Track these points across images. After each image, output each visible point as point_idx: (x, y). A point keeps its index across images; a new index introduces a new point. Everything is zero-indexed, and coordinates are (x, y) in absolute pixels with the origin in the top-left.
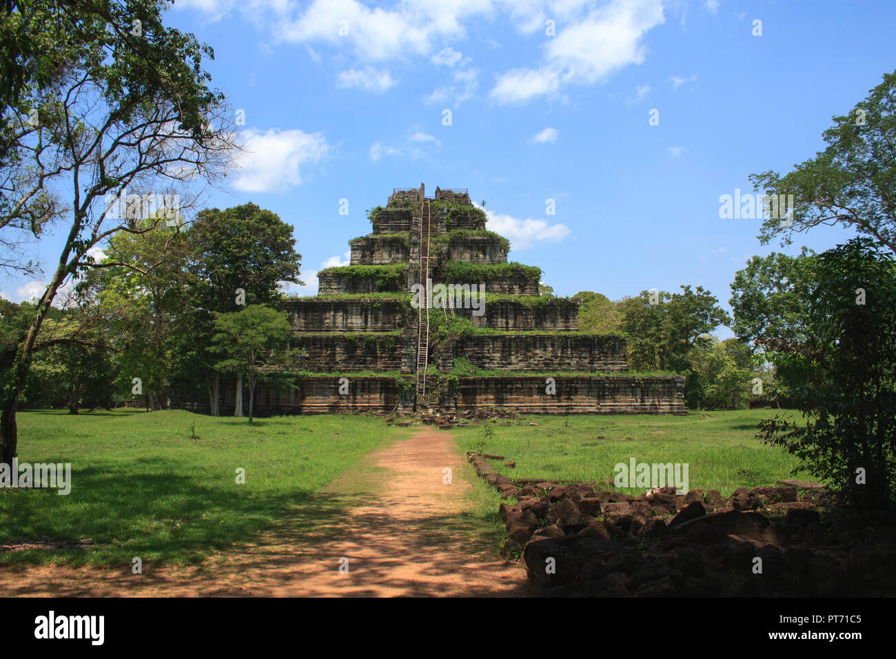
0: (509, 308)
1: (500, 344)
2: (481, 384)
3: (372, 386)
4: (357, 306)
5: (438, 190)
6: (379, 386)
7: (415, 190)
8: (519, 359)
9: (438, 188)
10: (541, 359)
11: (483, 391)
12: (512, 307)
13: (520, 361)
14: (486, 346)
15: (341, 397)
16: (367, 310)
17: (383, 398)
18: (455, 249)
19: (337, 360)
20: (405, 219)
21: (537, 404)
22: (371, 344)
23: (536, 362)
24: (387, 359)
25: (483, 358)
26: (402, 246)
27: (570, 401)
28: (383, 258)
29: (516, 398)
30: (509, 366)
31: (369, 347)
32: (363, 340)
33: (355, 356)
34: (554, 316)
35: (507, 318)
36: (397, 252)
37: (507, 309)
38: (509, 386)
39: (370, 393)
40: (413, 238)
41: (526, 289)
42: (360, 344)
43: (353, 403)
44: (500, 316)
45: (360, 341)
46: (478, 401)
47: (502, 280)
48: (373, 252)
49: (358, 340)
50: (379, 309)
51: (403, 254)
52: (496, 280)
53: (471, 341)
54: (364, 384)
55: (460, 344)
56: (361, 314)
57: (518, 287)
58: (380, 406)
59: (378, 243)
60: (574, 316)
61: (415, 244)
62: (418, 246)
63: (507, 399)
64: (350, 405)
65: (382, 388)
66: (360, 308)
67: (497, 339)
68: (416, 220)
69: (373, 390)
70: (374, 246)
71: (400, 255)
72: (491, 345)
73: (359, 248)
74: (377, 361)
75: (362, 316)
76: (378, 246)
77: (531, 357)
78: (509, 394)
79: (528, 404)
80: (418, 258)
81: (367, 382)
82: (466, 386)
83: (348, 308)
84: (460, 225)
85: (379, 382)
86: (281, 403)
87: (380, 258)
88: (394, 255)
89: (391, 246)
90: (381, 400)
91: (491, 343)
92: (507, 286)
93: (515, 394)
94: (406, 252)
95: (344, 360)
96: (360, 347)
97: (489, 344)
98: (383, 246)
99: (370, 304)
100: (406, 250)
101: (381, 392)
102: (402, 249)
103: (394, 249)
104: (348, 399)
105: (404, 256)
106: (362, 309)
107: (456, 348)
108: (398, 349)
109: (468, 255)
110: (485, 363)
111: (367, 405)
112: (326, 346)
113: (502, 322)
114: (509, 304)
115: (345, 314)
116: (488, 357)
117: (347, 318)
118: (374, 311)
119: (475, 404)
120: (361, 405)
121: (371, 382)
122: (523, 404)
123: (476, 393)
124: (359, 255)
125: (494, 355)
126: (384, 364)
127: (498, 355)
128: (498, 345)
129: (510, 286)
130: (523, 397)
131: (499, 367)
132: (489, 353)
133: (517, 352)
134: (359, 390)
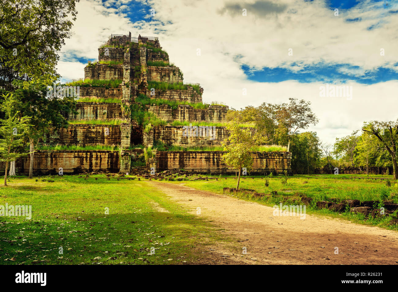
0: (185, 110)
2: (171, 155)
3: (102, 157)
4: (90, 106)
5: (140, 38)
6: (107, 156)
7: (125, 36)
8: (193, 141)
9: (140, 36)
10: (206, 141)
11: (172, 159)
12: (187, 110)
14: (173, 133)
15: (82, 163)
16: (97, 109)
17: (109, 164)
18: (151, 74)
19: (78, 140)
20: (120, 54)
21: (205, 168)
22: (101, 130)
23: (202, 143)
24: (111, 140)
25: (171, 139)
26: (118, 71)
27: (224, 166)
28: (106, 77)
29: (192, 164)
30: (187, 145)
31: (99, 132)
32: (95, 128)
33: (90, 138)
34: (213, 116)
35: (184, 116)
36: (115, 74)
37: (184, 111)
38: (188, 156)
39: (101, 161)
40: (126, 66)
41: (195, 99)
42: (94, 130)
43: (90, 167)
44: (180, 115)
45: (93, 128)
46: (169, 166)
47: (180, 94)
48: (99, 74)
49: (92, 128)
50: (105, 109)
51: (118, 76)
52: (177, 93)
53: (164, 130)
54: (97, 155)
55: (157, 131)
56: (93, 112)
57: (190, 98)
58: (107, 169)
59: (102, 68)
60: (224, 116)
61: (127, 70)
62: (129, 71)
63: (186, 165)
64: (88, 168)
65: (108, 158)
66: (92, 108)
67: (179, 129)
68: (127, 54)
69: (103, 159)
70: (100, 70)
71: (117, 76)
72: (176, 132)
73: (90, 71)
74: (104, 141)
75: (93, 113)
76: (103, 70)
77: (199, 140)
78: (188, 161)
79: (199, 168)
80: (129, 78)
81: (99, 154)
82: (162, 157)
83: (85, 108)
84: (154, 59)
85: (107, 154)
86: (42, 167)
87: (104, 77)
88: (112, 76)
89: (110, 70)
90: (108, 165)
91: (176, 131)
92: (183, 97)
93: (192, 162)
94: (121, 75)
95: (83, 140)
96: (93, 132)
97: (174, 132)
98: (106, 70)
99: (99, 106)
100: (121, 73)
101: (108, 161)
102: (118, 73)
103: (113, 72)
104: (86, 164)
105: (119, 77)
106: (94, 108)
107: (154, 133)
108: (118, 134)
109: (159, 78)
110: (172, 143)
111: (99, 168)
112: (71, 131)
113: (181, 118)
114: (185, 108)
115: (83, 111)
116: (174, 139)
117: (84, 114)
118: (101, 110)
119: (167, 167)
120: (95, 168)
121: (102, 153)
122: (196, 168)
123: (167, 161)
124: (90, 75)
125: (178, 138)
126: (109, 143)
127: (180, 138)
128: (180, 132)
129: (185, 98)
130: (196, 164)
131: (181, 145)
132: (174, 137)
133: (191, 137)
134: (94, 159)
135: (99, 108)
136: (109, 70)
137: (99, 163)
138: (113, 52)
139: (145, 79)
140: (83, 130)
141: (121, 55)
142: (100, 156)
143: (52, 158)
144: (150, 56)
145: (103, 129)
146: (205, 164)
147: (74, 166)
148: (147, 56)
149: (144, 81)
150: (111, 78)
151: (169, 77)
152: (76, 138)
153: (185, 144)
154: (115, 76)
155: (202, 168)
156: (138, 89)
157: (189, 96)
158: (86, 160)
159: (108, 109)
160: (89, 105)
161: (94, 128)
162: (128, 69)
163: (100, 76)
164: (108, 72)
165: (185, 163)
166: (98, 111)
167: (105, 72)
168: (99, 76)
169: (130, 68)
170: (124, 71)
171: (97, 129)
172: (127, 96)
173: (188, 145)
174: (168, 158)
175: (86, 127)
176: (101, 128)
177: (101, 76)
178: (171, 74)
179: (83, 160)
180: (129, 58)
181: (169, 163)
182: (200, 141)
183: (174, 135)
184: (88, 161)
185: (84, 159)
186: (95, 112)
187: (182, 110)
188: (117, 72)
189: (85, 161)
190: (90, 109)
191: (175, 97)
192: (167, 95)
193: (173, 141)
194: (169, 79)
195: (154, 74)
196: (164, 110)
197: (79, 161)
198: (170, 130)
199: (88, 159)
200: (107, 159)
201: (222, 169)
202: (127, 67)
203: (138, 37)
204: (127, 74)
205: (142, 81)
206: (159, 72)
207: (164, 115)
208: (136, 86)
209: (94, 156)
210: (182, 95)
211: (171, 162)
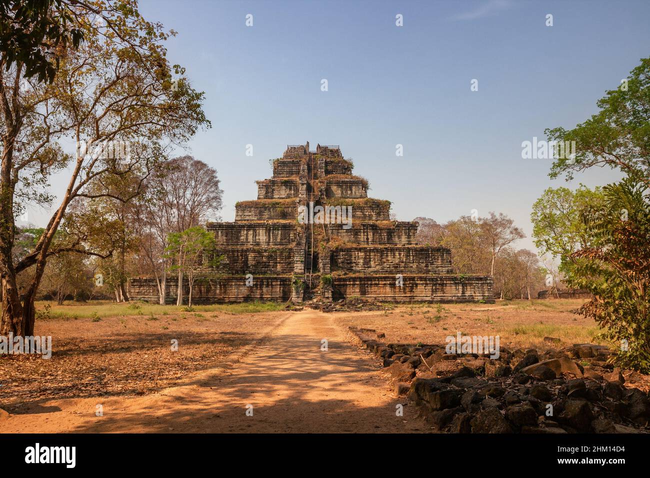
2: (350, 281)
3: (274, 283)
4: (263, 227)
5: (319, 147)
6: (279, 283)
7: (303, 146)
8: (376, 264)
9: (319, 145)
10: (391, 264)
12: (371, 228)
14: (353, 255)
15: (252, 291)
17: (282, 291)
18: (330, 188)
19: (249, 265)
20: (296, 166)
21: (389, 295)
22: (273, 254)
23: (388, 266)
25: (351, 263)
26: (294, 186)
27: (412, 293)
29: (375, 292)
30: (370, 269)
33: (261, 262)
34: (401, 234)
35: (367, 235)
36: (290, 190)
37: (368, 229)
38: (369, 283)
39: (272, 288)
41: (380, 215)
42: (265, 254)
44: (362, 234)
45: (265, 252)
47: (364, 209)
48: (273, 190)
50: (278, 229)
51: (294, 191)
52: (360, 209)
53: (343, 251)
54: (268, 282)
55: (335, 253)
57: (375, 214)
58: (279, 297)
59: (277, 183)
60: (414, 233)
61: (303, 184)
62: (305, 186)
63: (368, 292)
64: (259, 296)
65: (280, 285)
66: (265, 228)
67: (360, 250)
68: (303, 167)
69: (274, 286)
70: (275, 186)
71: (292, 192)
72: (357, 255)
73: (264, 187)
74: (277, 266)
75: (266, 234)
76: (277, 186)
77: (384, 262)
78: (370, 288)
79: (383, 296)
80: (305, 194)
81: (270, 280)
82: (340, 283)
83: (257, 228)
85: (279, 281)
86: (210, 295)
87: (279, 194)
88: (288, 192)
90: (280, 294)
92: (367, 213)
93: (374, 289)
94: (297, 190)
95: (254, 265)
97: (355, 254)
98: (281, 185)
99: (272, 226)
100: (296, 188)
101: (280, 287)
102: (294, 188)
103: (288, 188)
104: (257, 292)
105: (296, 192)
109: (339, 192)
110: (352, 267)
111: (270, 296)
112: (242, 256)
113: (364, 238)
116: (354, 263)
117: (256, 236)
119: (346, 295)
121: (273, 280)
122: (379, 296)
123: (346, 288)
124: (263, 192)
125: (359, 261)
126: (282, 267)
127: (361, 261)
128: (362, 254)
129: (370, 214)
130: (379, 290)
131: (362, 269)
132: (355, 260)
133: (374, 259)
134: (264, 286)
136: (284, 186)
137: (270, 291)
139: (323, 194)
140: (254, 254)
141: (297, 168)
142: (272, 283)
143: (220, 285)
146: (390, 290)
147: (243, 294)
148: (326, 167)
149: (323, 196)
150: (286, 194)
151: (351, 190)
152: (247, 264)
153: (368, 267)
154: (290, 192)
155: (386, 295)
157: (373, 212)
158: (257, 287)
160: (261, 226)
164: (283, 188)
165: (367, 290)
166: (272, 231)
167: (280, 188)
168: (273, 193)
169: (306, 182)
170: (300, 186)
171: (269, 253)
174: (347, 285)
177: (276, 192)
178: (354, 187)
180: (306, 171)
181: (348, 291)
182: (385, 264)
183: (355, 258)
184: (259, 288)
185: (255, 286)
187: (365, 228)
189: (255, 289)
193: (354, 265)
194: (352, 192)
195: (334, 188)
198: (350, 252)
199: (259, 286)
201: (409, 297)
202: (303, 181)
204: (303, 189)
206: (340, 185)
207: (345, 234)
209: (265, 283)
210: (366, 211)
211: (350, 289)
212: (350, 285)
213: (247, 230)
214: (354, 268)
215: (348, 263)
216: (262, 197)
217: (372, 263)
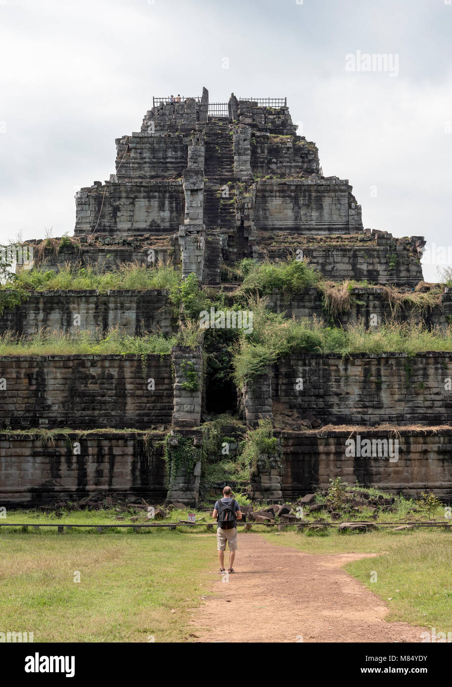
0: (371, 304)
1: (360, 369)
2: (327, 444)
3: (117, 451)
4: (87, 302)
5: (234, 103)
6: (130, 450)
7: (193, 100)
8: (396, 397)
9: (233, 98)
10: (438, 398)
11: (332, 457)
12: (377, 303)
13: (399, 401)
14: (333, 374)
15: (55, 472)
16: (107, 310)
17: (138, 473)
18: (266, 202)
19: (49, 402)
20: (175, 150)
22: (114, 372)
23: (429, 404)
24: (145, 400)
26: (171, 197)
28: (136, 218)
29: (397, 473)
30: (377, 412)
31: (111, 377)
32: (99, 364)
33: (83, 394)
35: (367, 323)
36: (161, 207)
37: (367, 306)
39: (112, 465)
40: (191, 181)
41: (400, 271)
42: (94, 371)
43: (79, 485)
46: (321, 478)
47: (355, 256)
48: (116, 209)
49: (89, 364)
50: (130, 309)
51: (171, 212)
52: (344, 256)
53: (305, 365)
54: (100, 447)
55: (283, 370)
56: (96, 317)
57: (384, 267)
58: (132, 489)
59: (126, 192)
61: (194, 192)
62: (201, 197)
64: (74, 488)
65: (134, 456)
66: (93, 306)
68: (196, 149)
69: (118, 459)
70: (120, 198)
71: (166, 214)
72: (342, 373)
73: (92, 201)
74: (125, 404)
75: (96, 321)
76: (127, 198)
77: (418, 394)
80: (201, 216)
81: (106, 443)
82: (299, 449)
83: (71, 306)
84: (274, 160)
85: (131, 443)
87: (131, 219)
88: (154, 215)
89: (149, 198)
90: (134, 479)
91: (341, 367)
92: (364, 267)
94: (179, 209)
95: (63, 403)
96: (93, 377)
97: (338, 370)
98: (136, 197)
99: (112, 299)
100: (177, 204)
101: (134, 464)
102: (171, 203)
103: (155, 203)
104: (69, 476)
105: (175, 214)
106: (97, 308)
107: (277, 376)
108: (166, 381)
109: (290, 213)
110: (331, 406)
111: (106, 487)
112: (29, 376)
114: (371, 297)
115: (65, 317)
116: (338, 395)
117: (69, 324)
118: (119, 312)
119: (316, 481)
120: (94, 487)
121: (114, 442)
123: (317, 463)
124: (89, 214)
125: (349, 390)
126: (140, 408)
127: (355, 390)
128: (356, 371)
129: (371, 267)
130: (410, 470)
131: (359, 413)
132: (339, 386)
133: (390, 387)
134: (90, 458)
135: (111, 306)
136: (144, 198)
137: (106, 472)
138: (157, 146)
139: (247, 218)
140: (64, 370)
141: (179, 154)
142: (111, 448)
144: (263, 152)
145: (121, 367)
146: (440, 469)
147: (31, 481)
148: (254, 152)
149: (246, 224)
150: (150, 220)
151: (320, 208)
152: (44, 399)
153: (374, 407)
154: (162, 214)
155: (430, 484)
156: (229, 245)
157: (380, 263)
158: (69, 463)
159: (138, 308)
160: (84, 299)
161: (94, 364)
162: (197, 191)
163: (119, 214)
164: (142, 203)
165: (374, 469)
166: (111, 315)
167: (133, 203)
168: (115, 216)
169: (202, 186)
170: (187, 195)
171: (103, 367)
172: (194, 267)
173: (382, 412)
174: (319, 454)
175: (71, 364)
176: (116, 364)
177: (123, 215)
178: (327, 202)
179: (59, 463)
180: (202, 159)
181: (322, 470)
182: (421, 398)
183: (338, 381)
184: (75, 466)
185: (63, 459)
186: (100, 319)
187: (361, 303)
188: (167, 202)
189: (64, 467)
190: (88, 309)
191: (339, 266)
192: (315, 260)
193: (335, 400)
194: (321, 215)
195: (275, 203)
196: (304, 307)
197: (48, 467)
198: (324, 364)
200: (130, 459)
202: (194, 184)
203: (227, 101)
204: (194, 206)
205: (239, 223)
206: (290, 196)
208: (221, 239)
209: (90, 450)
210: (360, 260)
211: (328, 466)
212: (328, 454)
213: (44, 310)
214: (335, 410)
215: (318, 396)
216: (87, 227)
217: (385, 396)
